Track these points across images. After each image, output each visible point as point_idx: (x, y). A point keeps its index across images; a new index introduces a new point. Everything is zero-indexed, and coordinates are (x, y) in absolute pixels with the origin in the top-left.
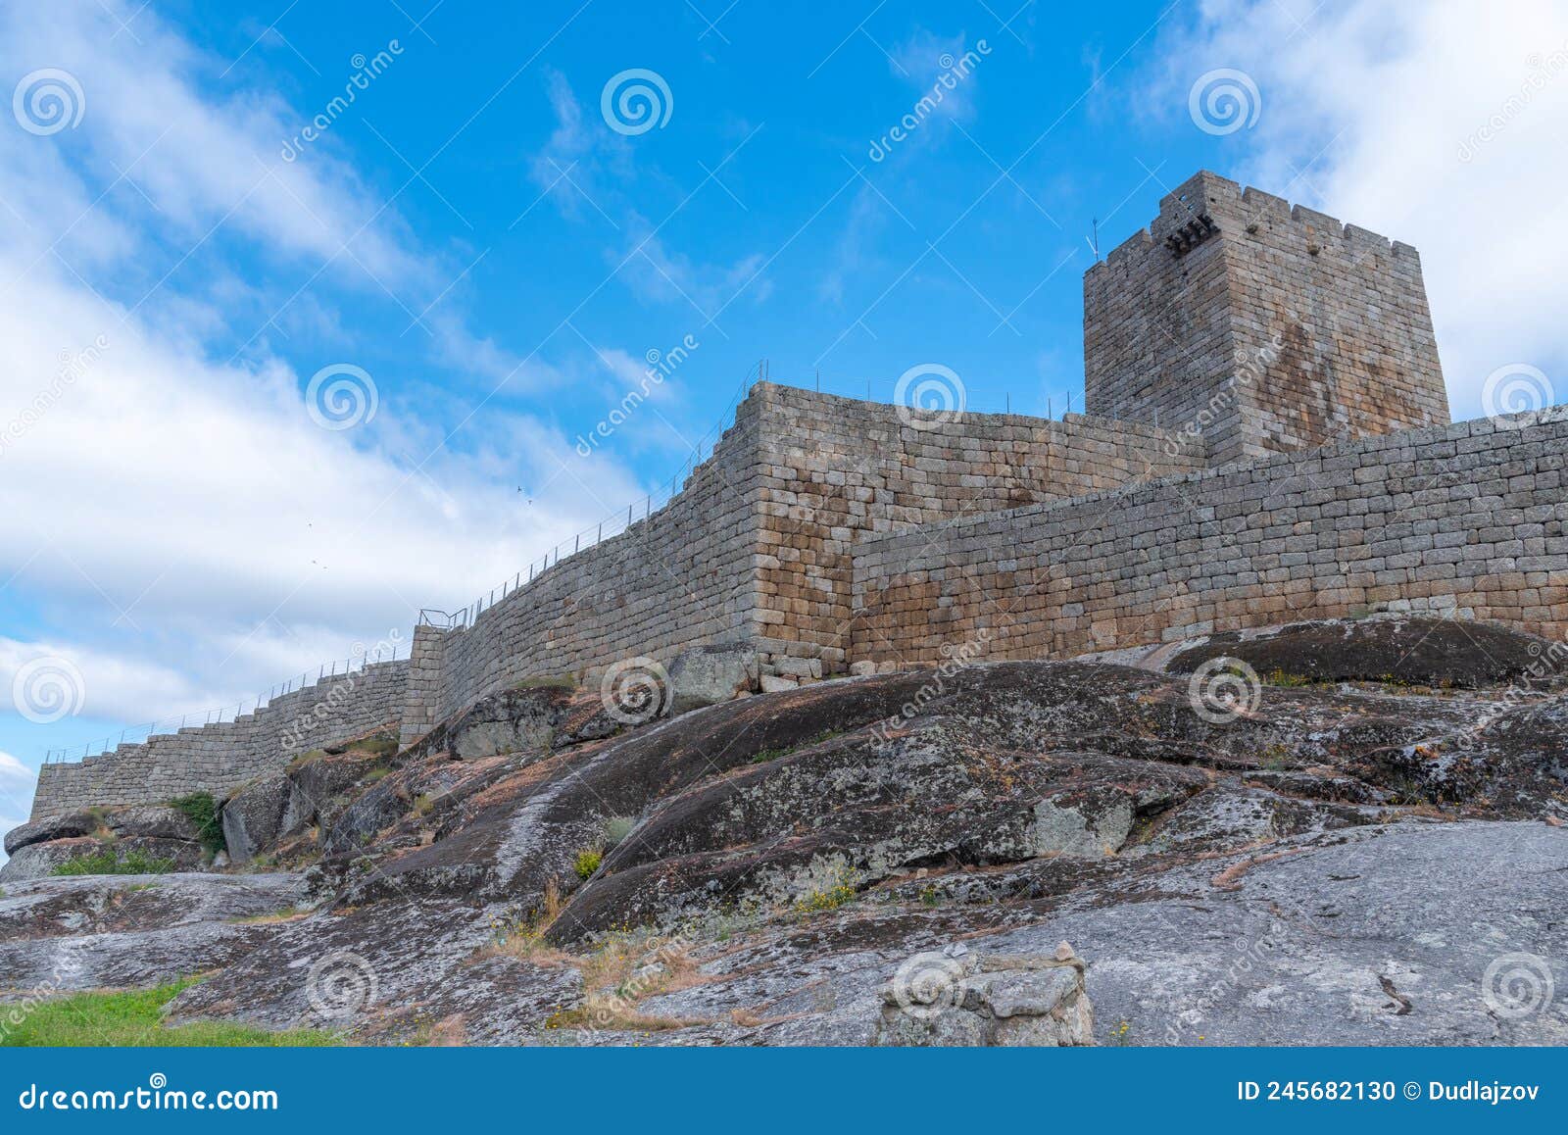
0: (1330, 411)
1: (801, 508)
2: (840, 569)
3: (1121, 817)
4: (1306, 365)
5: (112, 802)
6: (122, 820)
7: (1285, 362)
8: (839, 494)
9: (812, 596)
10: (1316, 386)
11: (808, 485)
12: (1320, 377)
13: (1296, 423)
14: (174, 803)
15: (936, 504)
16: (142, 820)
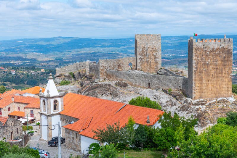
0: (147, 54)
1: (102, 68)
2: (105, 72)
3: (101, 95)
4: (145, 50)
5: (63, 73)
6: (65, 75)
7: (142, 50)
8: (105, 67)
9: (104, 74)
10: (145, 52)
11: (103, 66)
12: (146, 51)
13: (143, 56)
14: (69, 73)
15: (112, 66)
16: (67, 75)
